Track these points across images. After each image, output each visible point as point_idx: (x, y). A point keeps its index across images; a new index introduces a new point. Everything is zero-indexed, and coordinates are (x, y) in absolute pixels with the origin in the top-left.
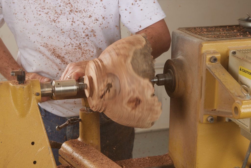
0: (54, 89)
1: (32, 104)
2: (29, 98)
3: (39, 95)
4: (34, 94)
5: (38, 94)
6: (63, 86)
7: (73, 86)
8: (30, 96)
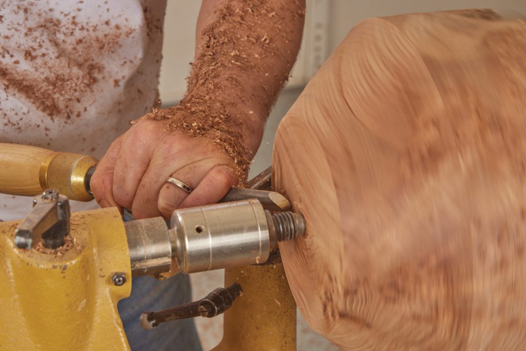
0: (178, 244)
1: (97, 319)
2: (85, 300)
3: (124, 281)
4: (105, 278)
5: (119, 281)
6: (216, 233)
7: (253, 228)
8: (89, 292)
